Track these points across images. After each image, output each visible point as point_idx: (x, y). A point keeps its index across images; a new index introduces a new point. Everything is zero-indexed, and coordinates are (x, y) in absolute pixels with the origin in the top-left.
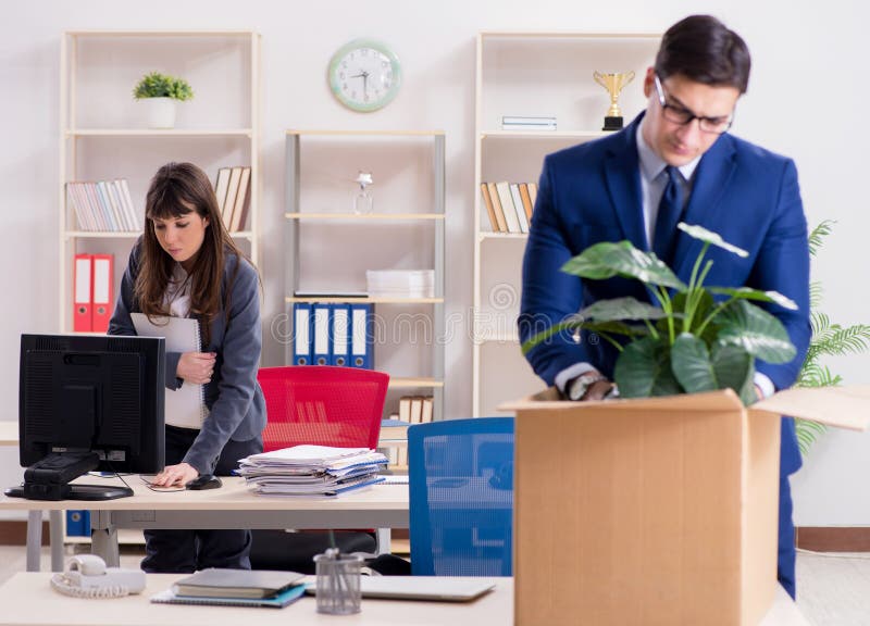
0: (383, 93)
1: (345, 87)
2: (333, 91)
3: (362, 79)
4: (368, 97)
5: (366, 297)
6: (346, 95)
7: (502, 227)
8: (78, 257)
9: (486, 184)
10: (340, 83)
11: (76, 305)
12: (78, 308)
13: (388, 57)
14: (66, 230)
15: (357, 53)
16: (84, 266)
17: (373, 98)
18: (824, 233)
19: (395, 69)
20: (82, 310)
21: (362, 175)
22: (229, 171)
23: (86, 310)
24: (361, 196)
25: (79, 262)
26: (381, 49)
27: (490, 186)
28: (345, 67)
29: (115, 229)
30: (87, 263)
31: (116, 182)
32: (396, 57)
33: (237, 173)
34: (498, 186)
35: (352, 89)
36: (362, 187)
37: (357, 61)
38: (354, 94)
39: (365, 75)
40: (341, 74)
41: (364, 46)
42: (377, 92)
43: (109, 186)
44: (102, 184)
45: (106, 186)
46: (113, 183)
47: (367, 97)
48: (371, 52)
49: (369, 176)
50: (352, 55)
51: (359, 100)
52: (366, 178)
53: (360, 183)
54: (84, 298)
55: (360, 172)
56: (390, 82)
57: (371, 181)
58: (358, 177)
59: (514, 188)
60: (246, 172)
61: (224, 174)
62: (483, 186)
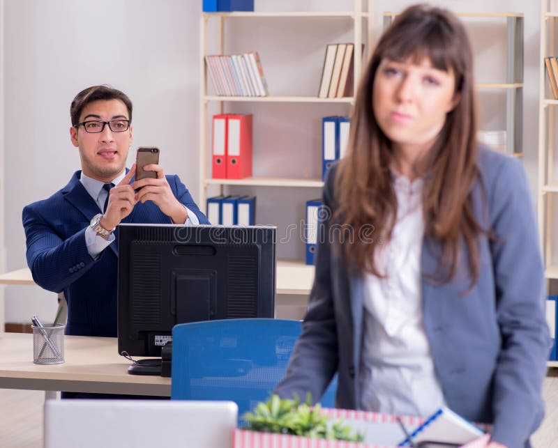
8: (216, 117)
9: (549, 58)
11: (214, 157)
12: (217, 160)
14: (206, 93)
16: (220, 123)
20: (219, 161)
22: (335, 47)
23: (221, 160)
25: (217, 121)
27: (553, 60)
29: (245, 94)
30: (222, 121)
31: (246, 55)
33: (342, 48)
43: (239, 57)
44: (234, 57)
45: (237, 59)
46: (243, 56)
54: (220, 151)
60: (350, 48)
61: (332, 49)
62: (547, 60)
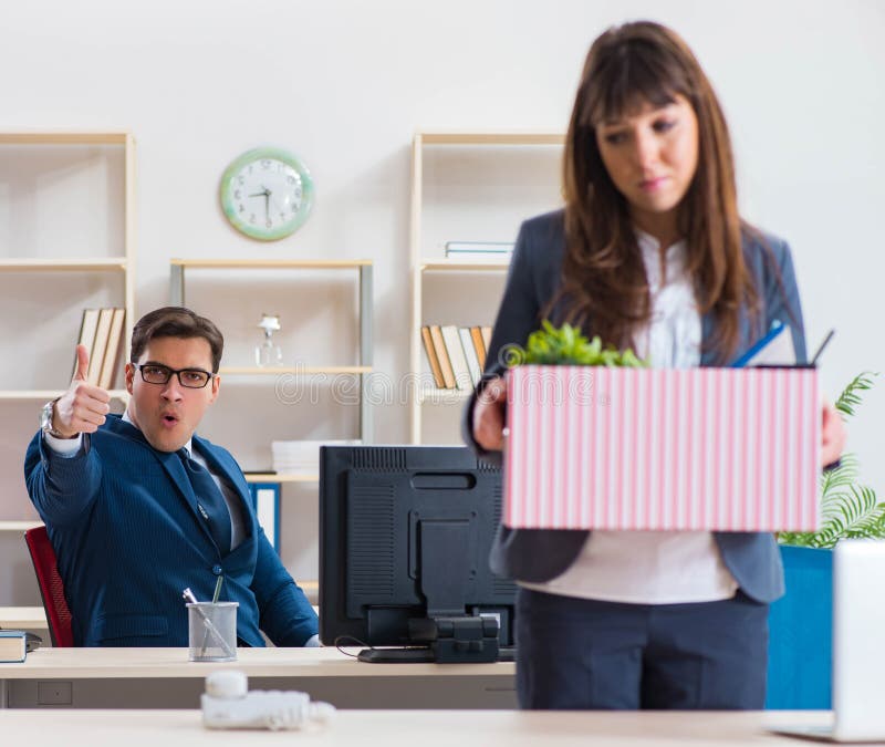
0: (290, 216)
1: (242, 209)
2: (226, 215)
3: (263, 197)
4: (271, 223)
5: (274, 473)
6: (243, 219)
7: (449, 383)
9: (429, 328)
10: (234, 205)
13: (298, 171)
15: (257, 165)
17: (278, 223)
18: (864, 387)
19: (306, 185)
21: (266, 319)
22: (97, 313)
24: (266, 345)
26: (289, 162)
27: (434, 330)
28: (242, 183)
32: (308, 172)
33: (107, 315)
34: (444, 330)
35: (250, 212)
36: (267, 334)
37: (256, 176)
38: (253, 216)
39: (266, 194)
40: (237, 193)
41: (266, 156)
42: (282, 215)
47: (269, 222)
48: (275, 164)
49: (276, 320)
50: (251, 168)
51: (259, 226)
52: (272, 324)
53: (264, 329)
55: (264, 315)
56: (298, 201)
57: (278, 327)
58: (262, 321)
59: (465, 332)
60: (119, 314)
61: (91, 317)
62: (425, 330)
